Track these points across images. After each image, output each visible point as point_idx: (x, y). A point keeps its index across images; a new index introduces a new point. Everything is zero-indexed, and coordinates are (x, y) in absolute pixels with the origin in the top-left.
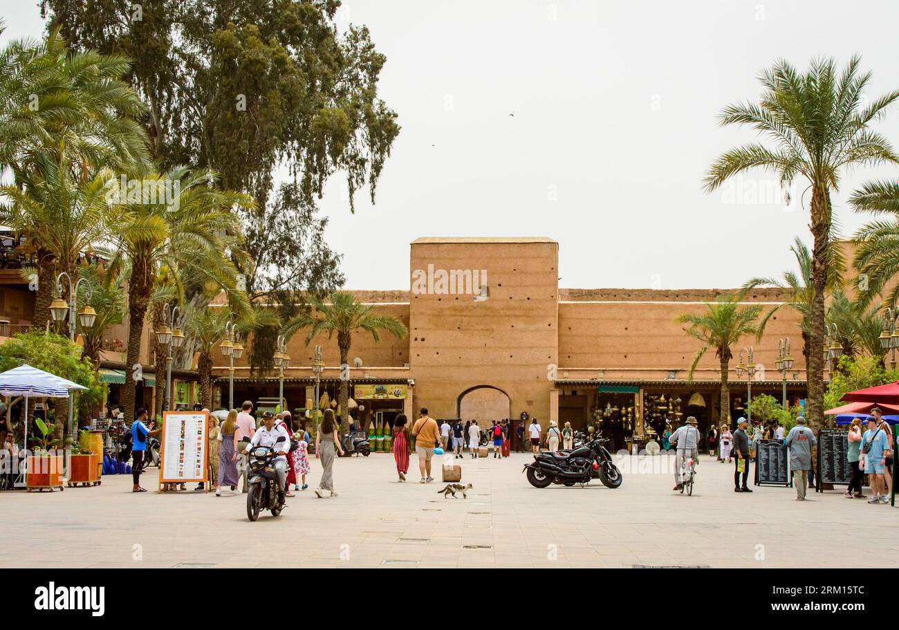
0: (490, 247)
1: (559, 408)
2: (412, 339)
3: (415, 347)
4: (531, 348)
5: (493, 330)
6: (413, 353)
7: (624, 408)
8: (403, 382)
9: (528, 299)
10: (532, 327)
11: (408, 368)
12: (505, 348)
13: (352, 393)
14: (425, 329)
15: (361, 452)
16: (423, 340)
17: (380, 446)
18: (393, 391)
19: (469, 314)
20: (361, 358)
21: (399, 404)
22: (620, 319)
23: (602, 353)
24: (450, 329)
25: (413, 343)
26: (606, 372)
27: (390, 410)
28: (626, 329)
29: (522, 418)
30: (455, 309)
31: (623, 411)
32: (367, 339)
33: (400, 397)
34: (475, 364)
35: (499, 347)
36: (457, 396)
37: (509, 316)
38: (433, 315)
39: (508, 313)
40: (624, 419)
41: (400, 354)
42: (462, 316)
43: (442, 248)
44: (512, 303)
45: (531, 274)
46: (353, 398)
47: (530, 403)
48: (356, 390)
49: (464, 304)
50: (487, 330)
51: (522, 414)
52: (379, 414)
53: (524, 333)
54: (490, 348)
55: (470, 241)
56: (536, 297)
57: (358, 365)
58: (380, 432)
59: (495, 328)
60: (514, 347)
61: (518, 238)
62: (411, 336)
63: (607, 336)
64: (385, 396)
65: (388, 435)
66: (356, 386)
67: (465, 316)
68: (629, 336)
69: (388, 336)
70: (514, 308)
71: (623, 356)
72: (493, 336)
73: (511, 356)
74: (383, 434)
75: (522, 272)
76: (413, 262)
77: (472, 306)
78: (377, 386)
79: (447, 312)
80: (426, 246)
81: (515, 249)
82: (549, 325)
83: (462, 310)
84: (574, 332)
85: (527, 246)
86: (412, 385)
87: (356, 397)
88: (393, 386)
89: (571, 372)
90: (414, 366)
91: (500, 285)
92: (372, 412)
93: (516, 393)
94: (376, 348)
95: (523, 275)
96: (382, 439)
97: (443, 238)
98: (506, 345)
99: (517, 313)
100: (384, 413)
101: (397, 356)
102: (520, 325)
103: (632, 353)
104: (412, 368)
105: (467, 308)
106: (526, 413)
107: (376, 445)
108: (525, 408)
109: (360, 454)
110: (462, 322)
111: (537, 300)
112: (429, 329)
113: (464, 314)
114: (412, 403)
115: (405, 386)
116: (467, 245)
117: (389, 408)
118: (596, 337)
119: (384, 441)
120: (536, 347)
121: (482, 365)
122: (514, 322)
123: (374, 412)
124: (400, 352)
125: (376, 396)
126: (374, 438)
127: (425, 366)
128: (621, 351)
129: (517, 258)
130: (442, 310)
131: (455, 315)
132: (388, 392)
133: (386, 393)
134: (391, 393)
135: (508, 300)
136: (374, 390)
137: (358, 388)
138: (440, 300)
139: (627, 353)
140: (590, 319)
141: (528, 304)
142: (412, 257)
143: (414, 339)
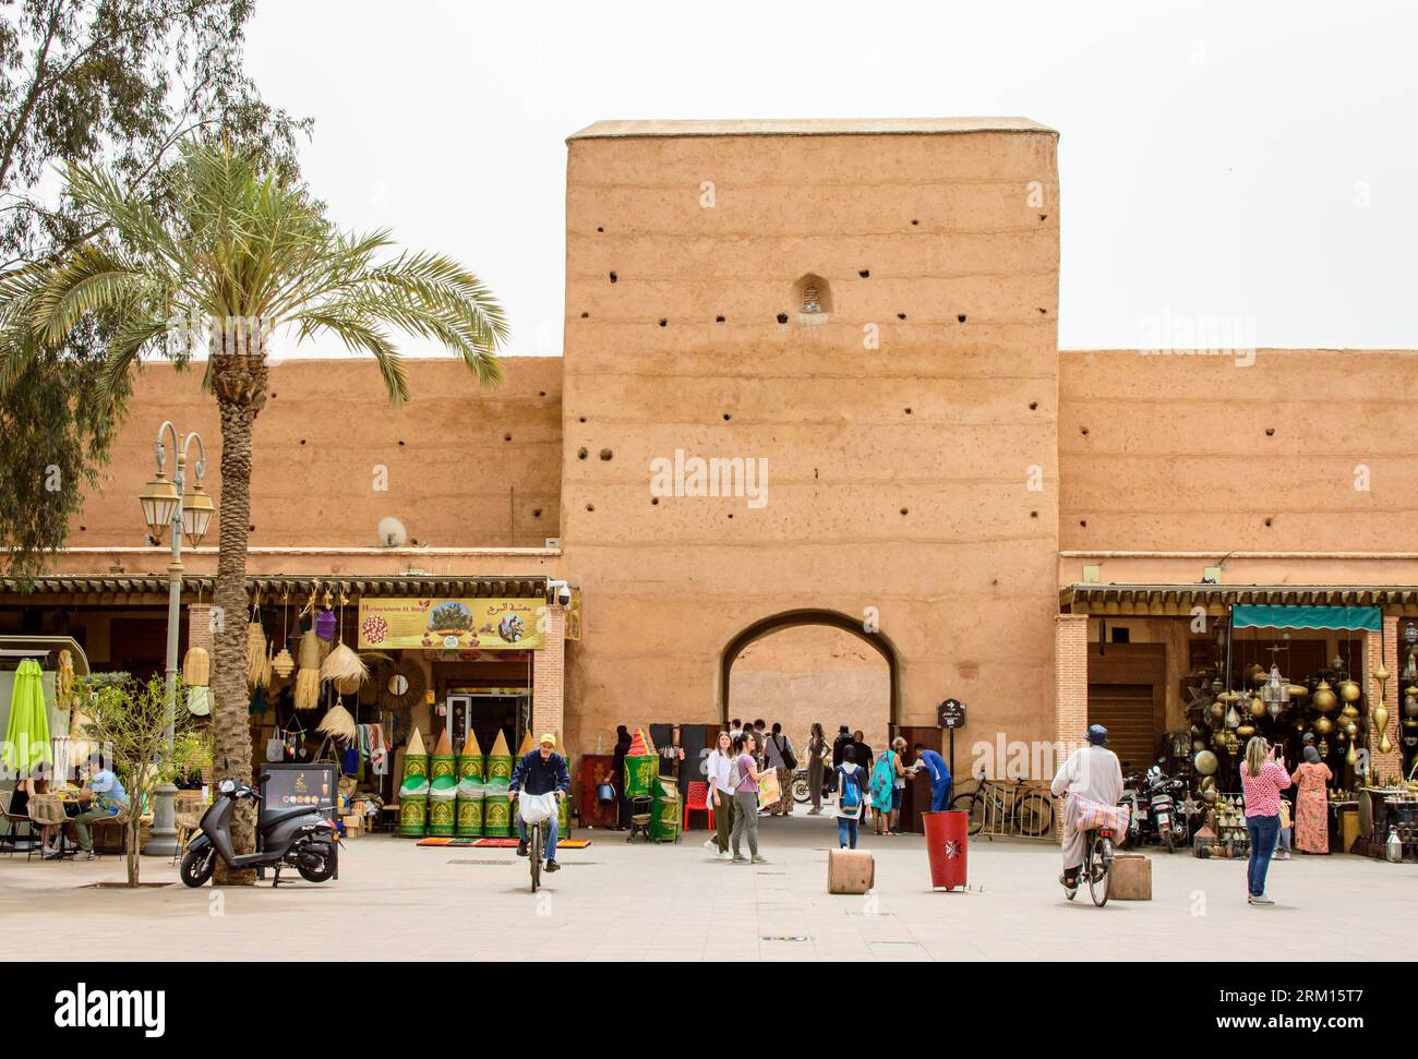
0: (834, 149)
1: (1092, 688)
2: (570, 455)
3: (579, 481)
4: (971, 482)
5: (841, 424)
6: (572, 500)
7: (1324, 686)
8: (531, 589)
9: (962, 319)
10: (976, 414)
11: (557, 551)
12: (884, 483)
13: (346, 628)
14: (613, 421)
15: (291, 862)
16: (607, 456)
17: (443, 819)
18: (495, 621)
19: (762, 370)
20: (407, 522)
21: (515, 666)
22: (1249, 402)
23: (1190, 512)
24: (696, 421)
25: (572, 469)
26: (1229, 565)
27: (495, 692)
28: (1269, 433)
29: (942, 721)
30: (713, 353)
31: (1325, 696)
32: (432, 464)
33: (521, 644)
34: (779, 537)
35: (862, 482)
36: (722, 647)
37: (895, 376)
38: (645, 376)
39: (894, 366)
40: (1324, 724)
41: (537, 514)
42: (739, 375)
43: (674, 150)
44: (907, 333)
45: (968, 234)
46: (352, 642)
47: (967, 669)
48: (363, 616)
49: (743, 338)
50: (822, 423)
51: (943, 708)
52: (457, 705)
53: (946, 435)
54: (831, 484)
55: (766, 129)
56: (988, 312)
57: (390, 541)
58: (444, 767)
59: (847, 416)
60: (912, 481)
61: (926, 120)
62: (566, 444)
63: (1205, 456)
64: (467, 637)
65: (476, 777)
66: (363, 602)
67: (749, 378)
68: (1277, 456)
69: (499, 455)
70: (913, 351)
71: (1259, 521)
72: (838, 442)
73: (904, 512)
74: (456, 775)
75: (938, 231)
76: (574, 196)
77: (772, 344)
78: (439, 604)
79: (687, 365)
80: (616, 144)
81: (915, 153)
82: (1033, 407)
83: (737, 358)
84: (1099, 444)
85: (957, 143)
86: (564, 601)
87: (364, 642)
88: (496, 602)
89: (1106, 565)
90: (577, 543)
91: (865, 274)
92: (431, 698)
93: (919, 635)
94: (458, 496)
95: (943, 239)
96: (451, 793)
97: (674, 123)
98: (886, 474)
99: (924, 365)
100: (474, 700)
101: (527, 519)
102: (932, 405)
103: (1289, 511)
104: (566, 551)
105: (754, 348)
106: (957, 704)
107: (428, 815)
108: (951, 686)
109: (289, 872)
110: (737, 398)
111: (990, 322)
112: (629, 421)
113: (745, 369)
114: (561, 666)
115: (539, 607)
116: (757, 142)
117: (492, 684)
118: (1173, 458)
119: (457, 800)
120: (988, 480)
121: (805, 542)
122: (913, 394)
123: (441, 698)
124: (535, 506)
125: (435, 637)
126: (422, 790)
127: (613, 545)
128: (1255, 506)
129: (923, 182)
130: (670, 357)
131: (717, 375)
132: (478, 624)
133: (467, 628)
134: (487, 630)
135: (891, 325)
136: (427, 618)
137: (372, 610)
138: (663, 324)
139: (1276, 512)
140: (1151, 401)
141: (959, 337)
142: (572, 182)
143: (575, 455)
